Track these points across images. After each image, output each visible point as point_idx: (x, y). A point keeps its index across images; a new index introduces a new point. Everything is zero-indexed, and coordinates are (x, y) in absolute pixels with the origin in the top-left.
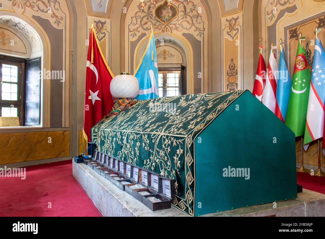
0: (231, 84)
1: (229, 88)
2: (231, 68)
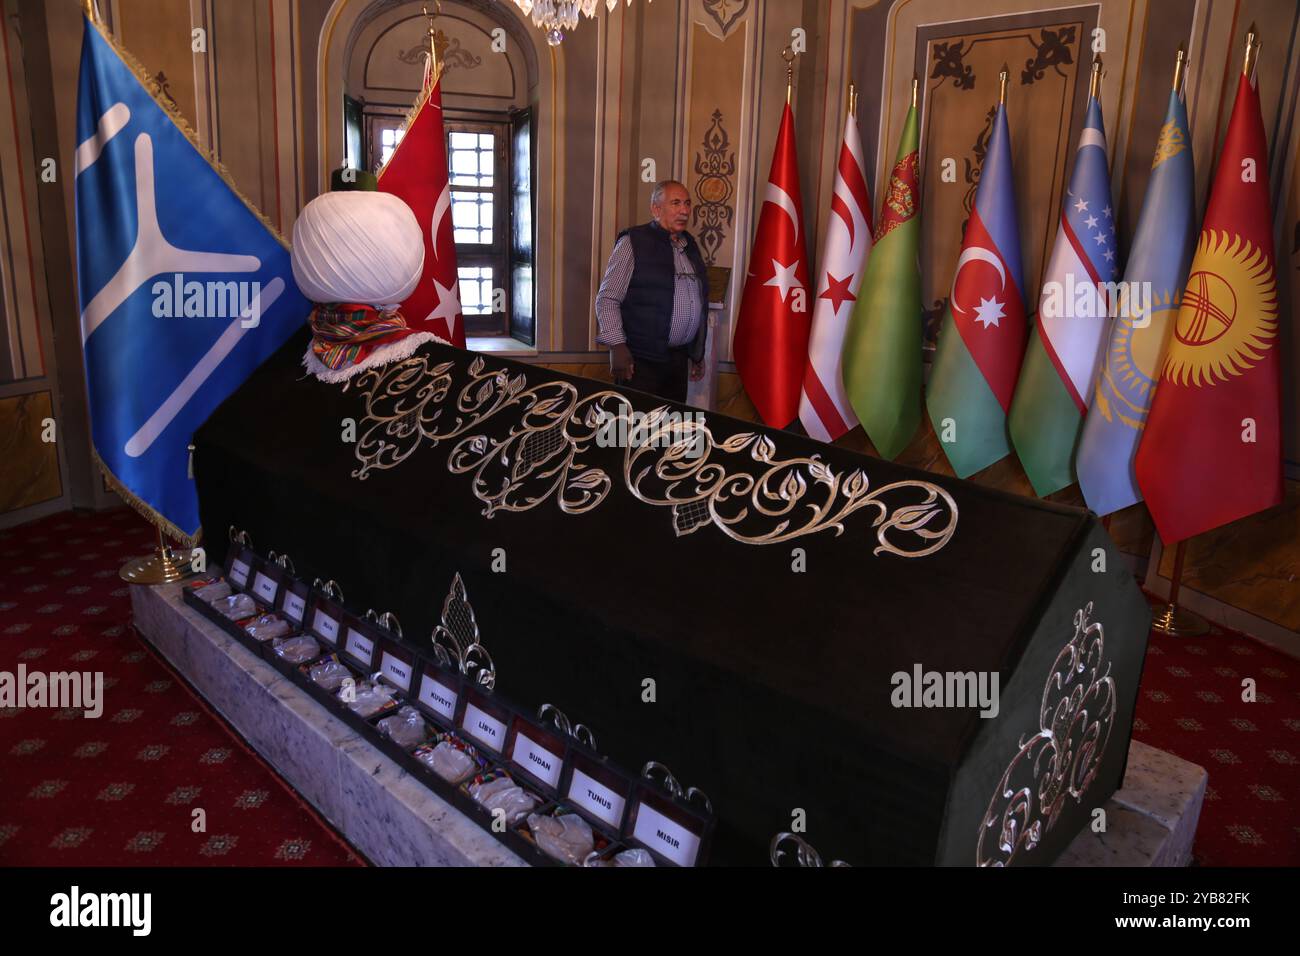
0: (709, 207)
1: (700, 221)
2: (712, 145)
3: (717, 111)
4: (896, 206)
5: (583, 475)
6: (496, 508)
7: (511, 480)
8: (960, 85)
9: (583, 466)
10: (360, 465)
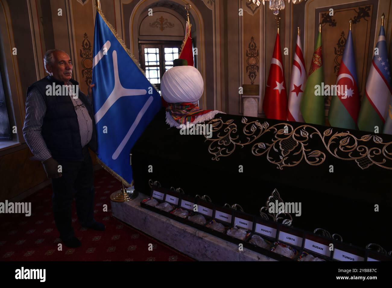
0: (251, 67)
1: (249, 71)
2: (251, 47)
3: (252, 37)
4: (316, 63)
5: (312, 153)
6: (282, 166)
7: (283, 156)
8: (331, 26)
9: (310, 150)
10: (214, 156)
